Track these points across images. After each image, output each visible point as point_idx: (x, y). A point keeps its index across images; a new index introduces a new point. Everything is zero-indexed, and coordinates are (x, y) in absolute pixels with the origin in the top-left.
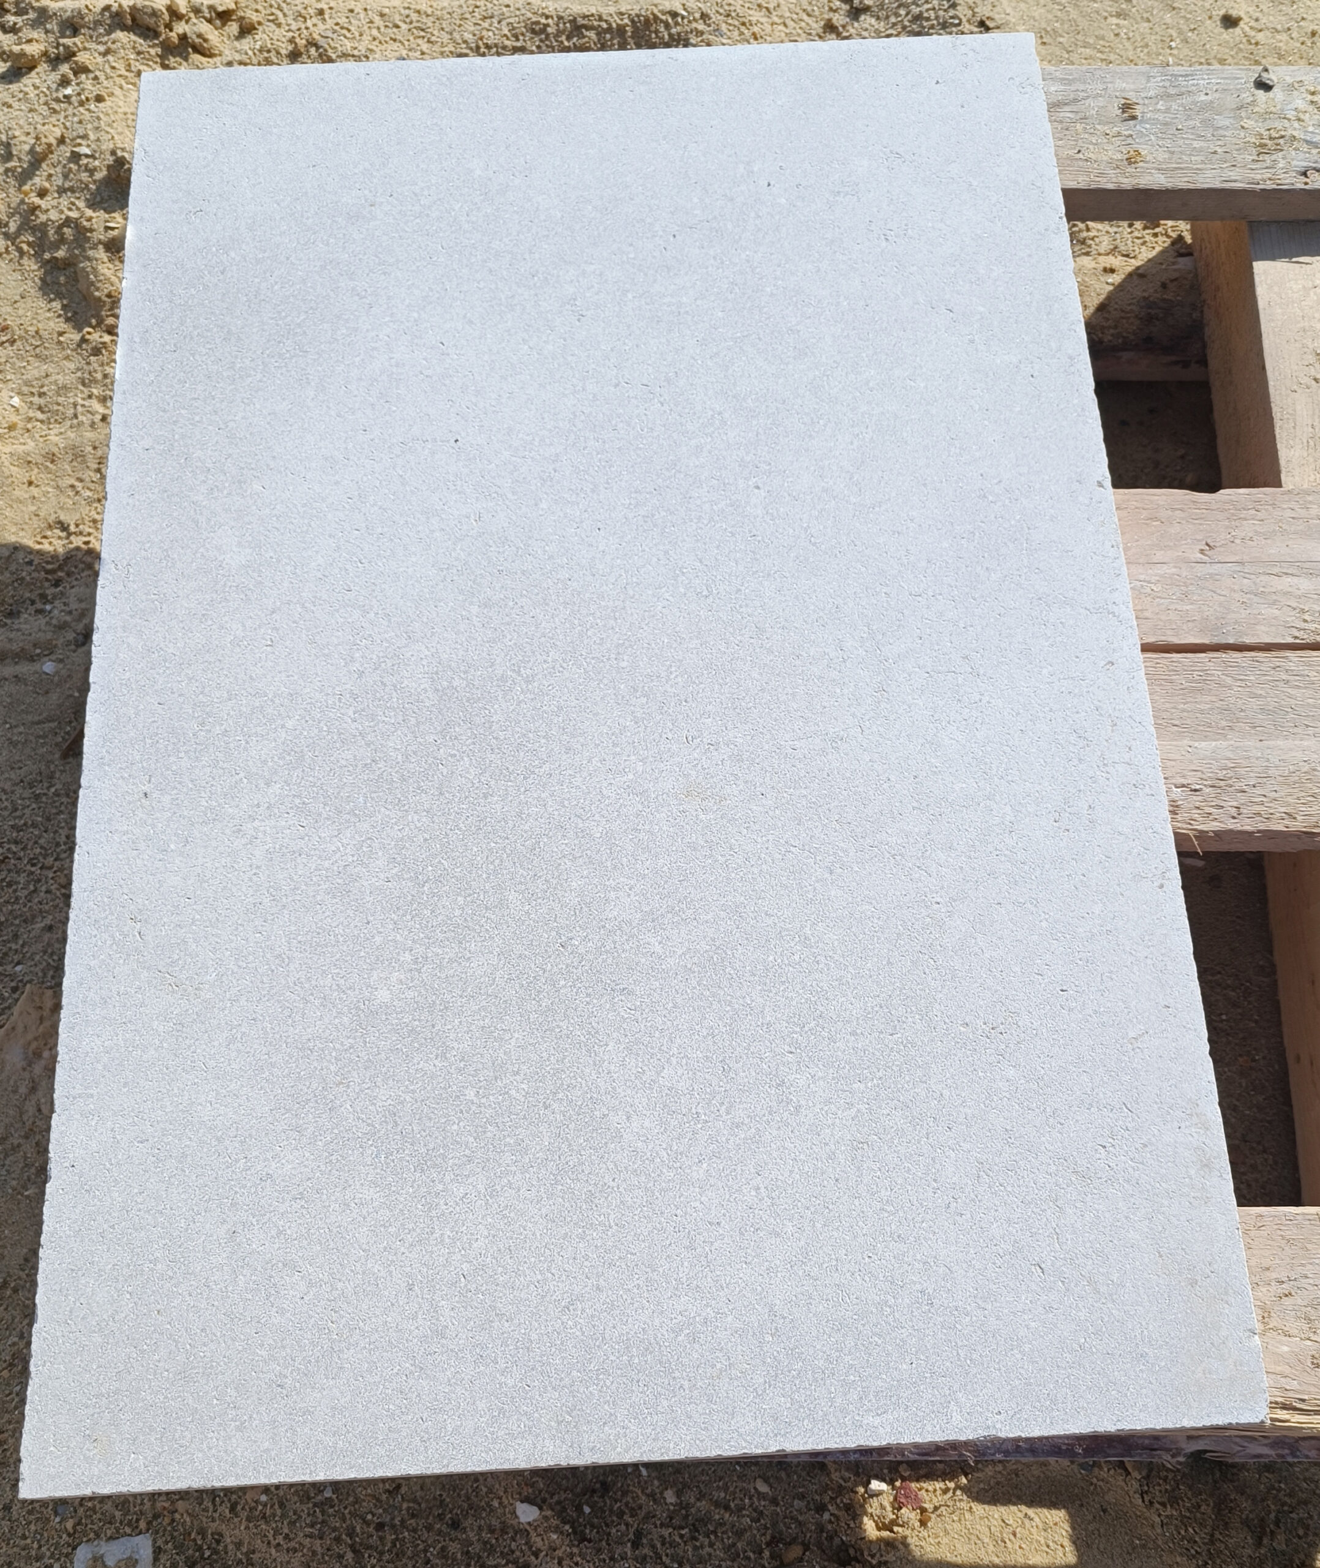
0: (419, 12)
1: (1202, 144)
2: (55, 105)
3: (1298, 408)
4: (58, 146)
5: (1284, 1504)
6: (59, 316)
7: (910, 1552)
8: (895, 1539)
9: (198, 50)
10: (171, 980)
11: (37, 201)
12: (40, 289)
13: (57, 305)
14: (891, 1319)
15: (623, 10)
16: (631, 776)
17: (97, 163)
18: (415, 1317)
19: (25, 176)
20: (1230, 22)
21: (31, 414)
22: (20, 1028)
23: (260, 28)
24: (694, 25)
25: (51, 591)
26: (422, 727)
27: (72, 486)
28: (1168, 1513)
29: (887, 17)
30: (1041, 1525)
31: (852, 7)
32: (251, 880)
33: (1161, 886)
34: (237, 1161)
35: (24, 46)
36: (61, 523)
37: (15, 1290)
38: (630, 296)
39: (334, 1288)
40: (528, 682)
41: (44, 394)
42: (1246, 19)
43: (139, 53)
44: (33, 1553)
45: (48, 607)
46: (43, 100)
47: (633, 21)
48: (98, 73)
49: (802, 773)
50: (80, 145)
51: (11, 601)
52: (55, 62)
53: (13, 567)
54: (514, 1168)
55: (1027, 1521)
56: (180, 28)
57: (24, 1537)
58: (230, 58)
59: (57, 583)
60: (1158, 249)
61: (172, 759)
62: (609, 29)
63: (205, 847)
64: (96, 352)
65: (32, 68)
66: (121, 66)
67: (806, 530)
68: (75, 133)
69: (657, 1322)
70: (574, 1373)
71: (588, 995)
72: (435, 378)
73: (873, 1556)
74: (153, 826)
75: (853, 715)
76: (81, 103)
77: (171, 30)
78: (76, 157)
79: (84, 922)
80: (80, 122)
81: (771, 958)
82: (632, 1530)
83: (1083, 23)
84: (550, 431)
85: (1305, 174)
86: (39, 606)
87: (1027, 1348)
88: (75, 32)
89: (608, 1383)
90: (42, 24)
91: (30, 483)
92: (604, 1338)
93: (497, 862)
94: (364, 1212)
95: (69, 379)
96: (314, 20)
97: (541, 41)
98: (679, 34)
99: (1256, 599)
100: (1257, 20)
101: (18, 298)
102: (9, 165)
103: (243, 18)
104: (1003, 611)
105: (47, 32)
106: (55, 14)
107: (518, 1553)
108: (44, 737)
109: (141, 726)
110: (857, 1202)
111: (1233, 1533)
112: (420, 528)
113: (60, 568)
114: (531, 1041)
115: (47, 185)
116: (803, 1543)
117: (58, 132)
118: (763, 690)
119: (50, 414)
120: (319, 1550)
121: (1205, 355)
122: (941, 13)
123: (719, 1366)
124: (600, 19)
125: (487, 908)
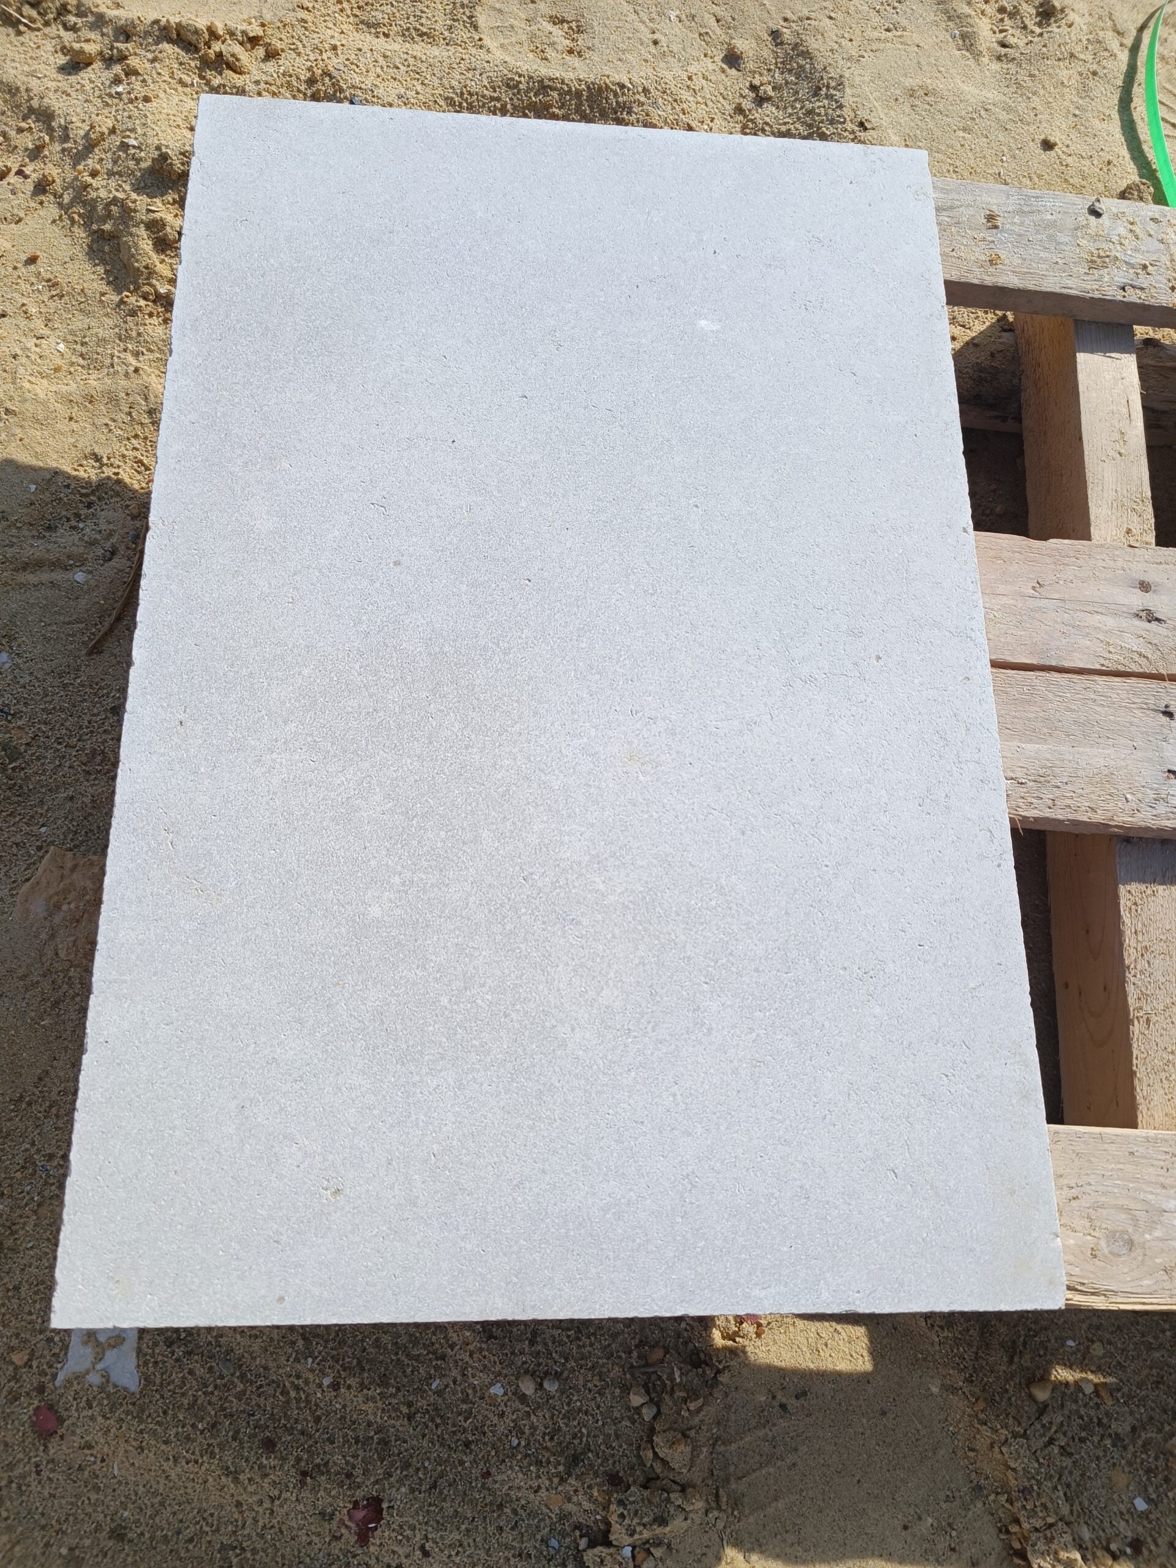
0: (415, 57)
1: (1047, 255)
2: (107, 99)
3: (1106, 475)
4: (109, 135)
5: (1030, 1330)
6: (102, 279)
7: (747, 1358)
8: (737, 1348)
9: (230, 67)
10: (198, 886)
11: (89, 180)
12: (87, 254)
13: (100, 269)
14: (776, 1208)
15: (581, 77)
16: (585, 740)
17: (143, 154)
18: (392, 1188)
19: (79, 157)
20: (1048, 145)
21: (74, 359)
22: (44, 881)
23: (283, 55)
24: (637, 96)
25: (84, 512)
26: (416, 685)
27: (106, 425)
28: (945, 1334)
29: (785, 108)
30: (846, 1339)
31: (757, 96)
32: (268, 803)
33: (999, 866)
34: (248, 1045)
35: (83, 45)
36: (95, 454)
37: (29, 1104)
38: (600, 333)
39: (325, 1160)
40: (505, 654)
41: (86, 343)
42: (1060, 145)
43: (181, 64)
44: (38, 1327)
45: (81, 525)
46: (97, 93)
47: (588, 87)
48: (146, 77)
49: (723, 749)
50: (129, 137)
51: (50, 517)
52: (109, 61)
53: (53, 489)
54: (478, 1066)
55: (836, 1335)
56: (217, 46)
57: (30, 1313)
58: (258, 78)
59: (89, 505)
60: (988, 324)
61: (205, 693)
62: (569, 92)
63: (230, 772)
64: (133, 313)
65: (89, 64)
66: (165, 73)
67: (734, 545)
68: (125, 127)
69: (590, 1202)
70: (522, 1242)
71: (544, 923)
72: (437, 386)
73: (720, 1362)
74: (187, 751)
75: (766, 704)
76: (131, 101)
77: (209, 48)
78: (124, 146)
79: (124, 829)
80: (130, 117)
81: (693, 902)
82: (529, 1330)
83: (938, 133)
84: (530, 441)
85: (1123, 289)
86: (73, 523)
87: (881, 1239)
88: (128, 38)
89: (548, 1251)
90: (98, 27)
91: (71, 419)
92: (547, 1213)
93: (474, 804)
94: (353, 1096)
95: (108, 334)
96: (329, 54)
97: (514, 94)
98: (624, 103)
99: (1073, 631)
100: (1068, 146)
101: (68, 259)
102: (66, 145)
103: (270, 44)
104: (886, 628)
105: (103, 35)
106: (111, 21)
107: (437, 1346)
108: (73, 635)
109: (179, 662)
110: (753, 1110)
111: (993, 1353)
112: (421, 513)
113: (93, 493)
114: (497, 959)
115: (98, 167)
116: (664, 1347)
117: (110, 123)
118: (694, 677)
119: (91, 362)
120: (276, 1337)
121: (1020, 414)
122: (830, 111)
123: (638, 1241)
124: (563, 82)
125: (464, 843)
